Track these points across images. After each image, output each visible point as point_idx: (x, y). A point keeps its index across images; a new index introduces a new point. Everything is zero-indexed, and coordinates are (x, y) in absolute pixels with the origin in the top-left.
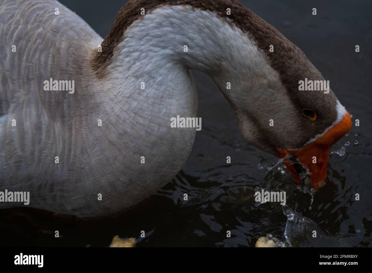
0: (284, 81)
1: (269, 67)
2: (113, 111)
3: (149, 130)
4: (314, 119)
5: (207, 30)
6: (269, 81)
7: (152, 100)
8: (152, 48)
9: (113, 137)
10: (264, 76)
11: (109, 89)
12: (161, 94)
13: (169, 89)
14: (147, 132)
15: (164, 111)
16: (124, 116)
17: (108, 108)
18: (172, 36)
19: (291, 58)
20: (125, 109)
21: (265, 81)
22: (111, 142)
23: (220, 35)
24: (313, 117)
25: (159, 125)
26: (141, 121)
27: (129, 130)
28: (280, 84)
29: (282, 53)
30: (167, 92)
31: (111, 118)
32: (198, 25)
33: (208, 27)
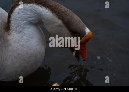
0: (64, 23)
1: (58, 19)
2: (15, 46)
3: (27, 52)
4: (77, 35)
5: (34, 11)
6: (58, 24)
7: (26, 41)
8: (19, 22)
9: (15, 55)
10: (56, 22)
11: (12, 39)
12: (28, 38)
13: (31, 35)
14: (26, 53)
15: (31, 44)
16: (18, 47)
17: (13, 45)
18: (24, 16)
19: (66, 15)
20: (18, 45)
21: (57, 24)
22: (15, 57)
23: (38, 12)
24: (77, 34)
25: (30, 50)
26: (24, 49)
27: (21, 53)
28: (63, 24)
29: (62, 14)
30: (30, 37)
31: (15, 48)
32: (30, 10)
33: (34, 10)
